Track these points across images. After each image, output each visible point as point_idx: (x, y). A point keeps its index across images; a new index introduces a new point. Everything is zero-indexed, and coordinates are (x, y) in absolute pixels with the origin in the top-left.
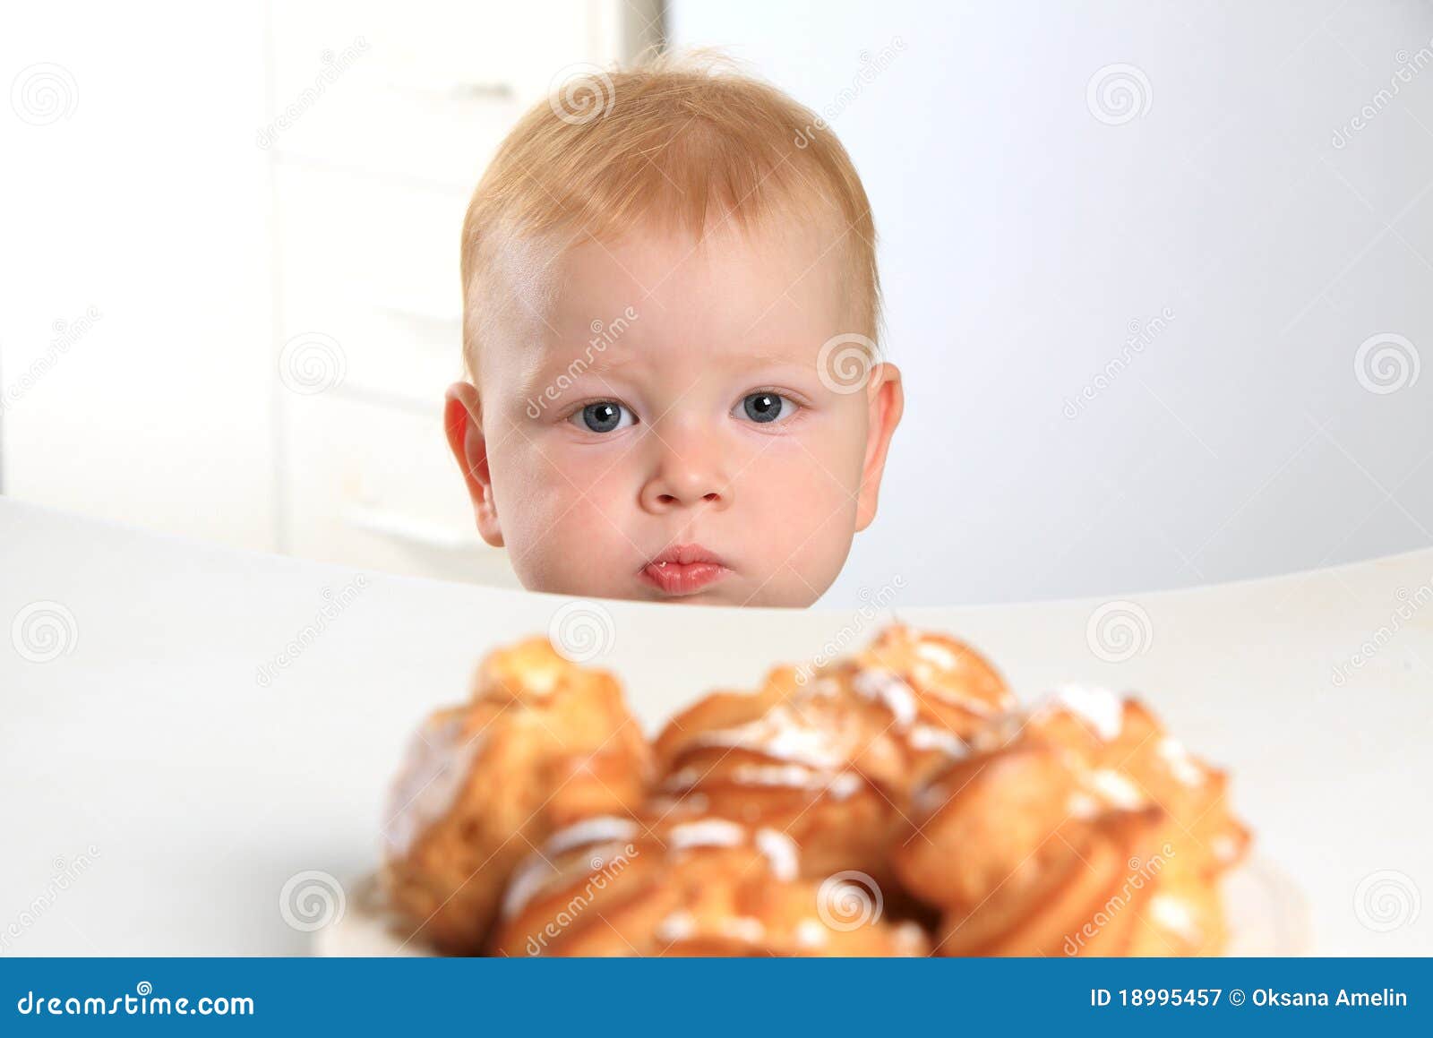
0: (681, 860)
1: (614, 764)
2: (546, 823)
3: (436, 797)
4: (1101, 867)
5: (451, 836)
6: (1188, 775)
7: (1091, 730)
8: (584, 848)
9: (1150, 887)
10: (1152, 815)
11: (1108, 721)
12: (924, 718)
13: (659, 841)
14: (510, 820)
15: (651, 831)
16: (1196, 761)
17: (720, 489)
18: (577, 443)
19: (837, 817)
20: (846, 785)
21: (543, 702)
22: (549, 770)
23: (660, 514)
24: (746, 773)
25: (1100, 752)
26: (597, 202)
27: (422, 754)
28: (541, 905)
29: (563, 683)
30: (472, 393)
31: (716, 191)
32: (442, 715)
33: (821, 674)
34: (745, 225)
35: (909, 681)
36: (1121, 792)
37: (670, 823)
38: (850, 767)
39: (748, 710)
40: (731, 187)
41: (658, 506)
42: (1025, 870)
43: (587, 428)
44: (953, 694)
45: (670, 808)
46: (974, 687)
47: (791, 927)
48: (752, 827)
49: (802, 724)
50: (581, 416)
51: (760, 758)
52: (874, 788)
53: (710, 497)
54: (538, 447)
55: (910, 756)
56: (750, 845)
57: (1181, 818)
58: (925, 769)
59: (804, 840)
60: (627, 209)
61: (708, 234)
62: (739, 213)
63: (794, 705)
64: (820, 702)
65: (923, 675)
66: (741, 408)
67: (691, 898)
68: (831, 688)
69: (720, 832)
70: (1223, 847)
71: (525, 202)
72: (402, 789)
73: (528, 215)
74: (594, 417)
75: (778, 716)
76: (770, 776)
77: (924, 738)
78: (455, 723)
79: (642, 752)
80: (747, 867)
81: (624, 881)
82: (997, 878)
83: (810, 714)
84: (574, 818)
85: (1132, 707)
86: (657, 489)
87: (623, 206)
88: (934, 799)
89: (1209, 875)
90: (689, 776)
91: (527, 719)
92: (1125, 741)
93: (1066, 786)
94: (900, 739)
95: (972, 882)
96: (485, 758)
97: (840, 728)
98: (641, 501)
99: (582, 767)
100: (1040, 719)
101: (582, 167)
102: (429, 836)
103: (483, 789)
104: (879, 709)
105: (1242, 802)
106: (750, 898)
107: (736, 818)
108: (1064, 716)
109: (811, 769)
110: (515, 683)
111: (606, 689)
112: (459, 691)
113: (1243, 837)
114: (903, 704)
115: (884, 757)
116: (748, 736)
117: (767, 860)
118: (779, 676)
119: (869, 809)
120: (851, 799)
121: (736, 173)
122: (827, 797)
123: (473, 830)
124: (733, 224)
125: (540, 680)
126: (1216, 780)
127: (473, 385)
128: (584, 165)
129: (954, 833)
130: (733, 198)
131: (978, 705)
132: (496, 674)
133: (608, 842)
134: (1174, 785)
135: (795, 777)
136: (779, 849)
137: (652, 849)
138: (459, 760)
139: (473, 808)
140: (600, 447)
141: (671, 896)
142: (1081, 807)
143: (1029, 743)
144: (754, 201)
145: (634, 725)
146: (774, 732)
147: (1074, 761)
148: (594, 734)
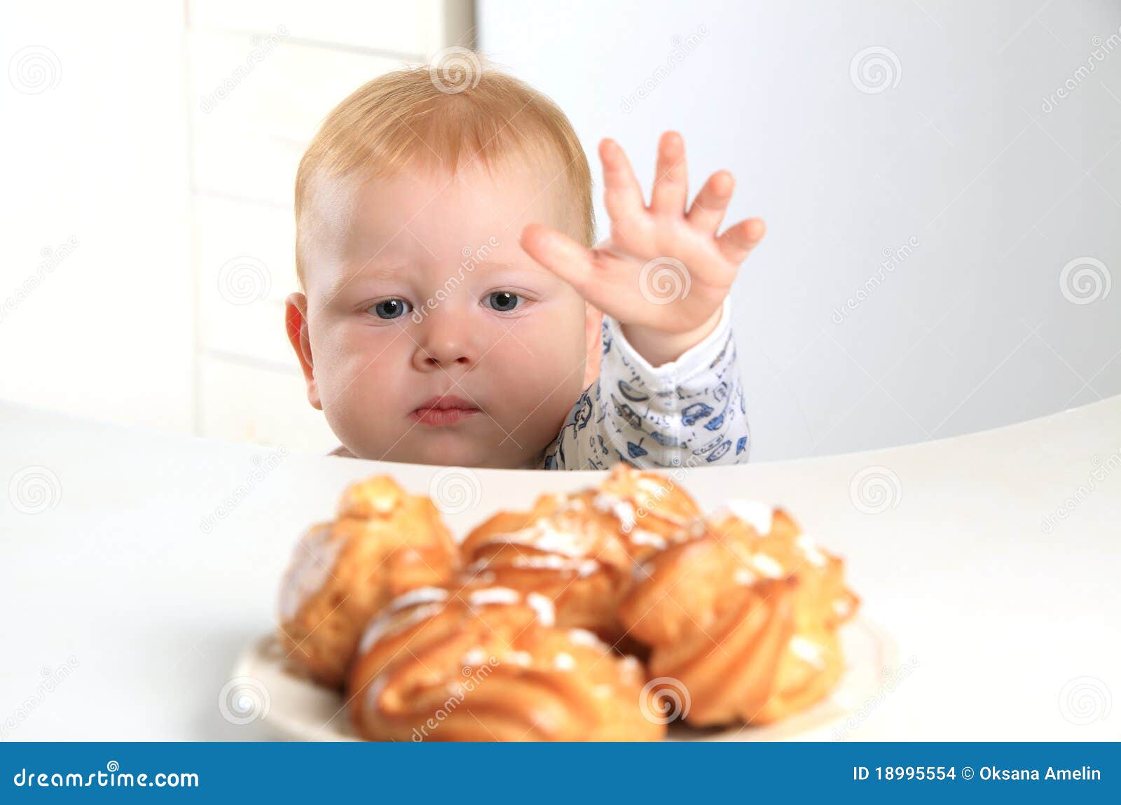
0: (475, 613)
1: (433, 554)
2: (387, 594)
3: (313, 580)
4: (756, 616)
5: (324, 603)
6: (818, 560)
7: (752, 530)
8: (413, 607)
9: (789, 629)
10: (791, 581)
11: (763, 524)
12: (640, 525)
13: (463, 601)
14: (363, 592)
15: (458, 595)
16: (823, 551)
17: (468, 353)
18: (371, 326)
19: (583, 588)
20: (588, 568)
21: (385, 516)
22: (389, 560)
23: (425, 372)
24: (521, 561)
25: (757, 543)
26: (380, 150)
27: (303, 552)
28: (384, 644)
29: (399, 504)
30: (302, 299)
31: (467, 141)
32: (318, 528)
33: (571, 497)
34: (487, 165)
35: (632, 501)
36: (771, 568)
37: (470, 590)
38: (591, 556)
39: (523, 521)
40: (477, 137)
41: (425, 366)
42: (706, 620)
43: (377, 315)
44: (662, 512)
45: (470, 581)
46: (677, 508)
47: (551, 658)
48: (525, 591)
49: (558, 528)
50: (374, 309)
51: (530, 550)
52: (607, 569)
53: (462, 360)
54: (342, 329)
55: (631, 549)
56: (523, 603)
57: (811, 584)
58: (640, 555)
59: (560, 604)
60: (402, 153)
61: (460, 170)
62: (483, 156)
63: (553, 516)
64: (571, 514)
65: (641, 499)
66: (488, 301)
67: (484, 638)
68: (578, 505)
69: (504, 595)
70: (841, 607)
71: (333, 154)
72: (291, 577)
73: (334, 163)
74: (383, 309)
75: (543, 524)
76: (537, 562)
77: (640, 538)
78: (326, 532)
79: (452, 550)
80: (521, 618)
81: (439, 628)
82: (687, 627)
83: (565, 523)
84: (405, 590)
85: (778, 514)
86: (424, 354)
87: (398, 153)
88: (646, 572)
89: (831, 625)
90: (483, 563)
91: (375, 526)
92: (774, 536)
93: (733, 565)
94: (625, 538)
95: (672, 628)
96: (346, 552)
97: (585, 532)
98: (413, 364)
99: (412, 557)
100: (717, 522)
101: (371, 128)
102: (309, 605)
103: (345, 572)
104: (611, 518)
105: (853, 578)
106: (524, 638)
107: (514, 587)
108: (733, 520)
109: (565, 557)
110: (367, 504)
111: (428, 509)
112: (328, 512)
113: (855, 602)
114: (626, 515)
115: (614, 551)
116: (524, 537)
117: (534, 613)
118: (544, 500)
119: (604, 583)
120: (592, 576)
121: (481, 128)
122: (575, 574)
123: (338, 600)
124: (479, 165)
125: (383, 503)
126: (836, 563)
127: (304, 294)
128: (373, 126)
129: (659, 594)
130: (478, 144)
131: (677, 518)
132: (355, 498)
133: (428, 603)
134: (808, 565)
135: (553, 562)
136: (543, 606)
137: (458, 607)
138: (329, 554)
139: (339, 584)
140: (386, 328)
141: (472, 638)
142: (744, 578)
143: (709, 535)
144: (494, 148)
145: (448, 532)
146: (540, 534)
147: (739, 548)
148: (420, 535)
